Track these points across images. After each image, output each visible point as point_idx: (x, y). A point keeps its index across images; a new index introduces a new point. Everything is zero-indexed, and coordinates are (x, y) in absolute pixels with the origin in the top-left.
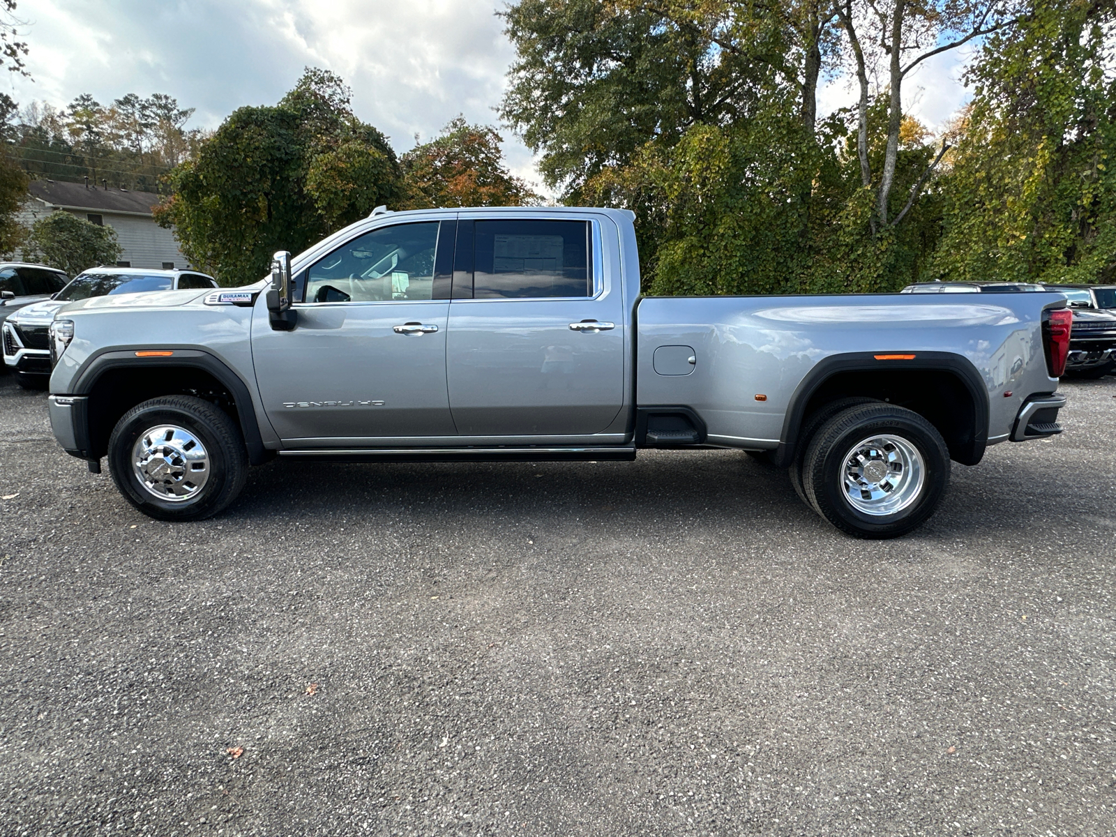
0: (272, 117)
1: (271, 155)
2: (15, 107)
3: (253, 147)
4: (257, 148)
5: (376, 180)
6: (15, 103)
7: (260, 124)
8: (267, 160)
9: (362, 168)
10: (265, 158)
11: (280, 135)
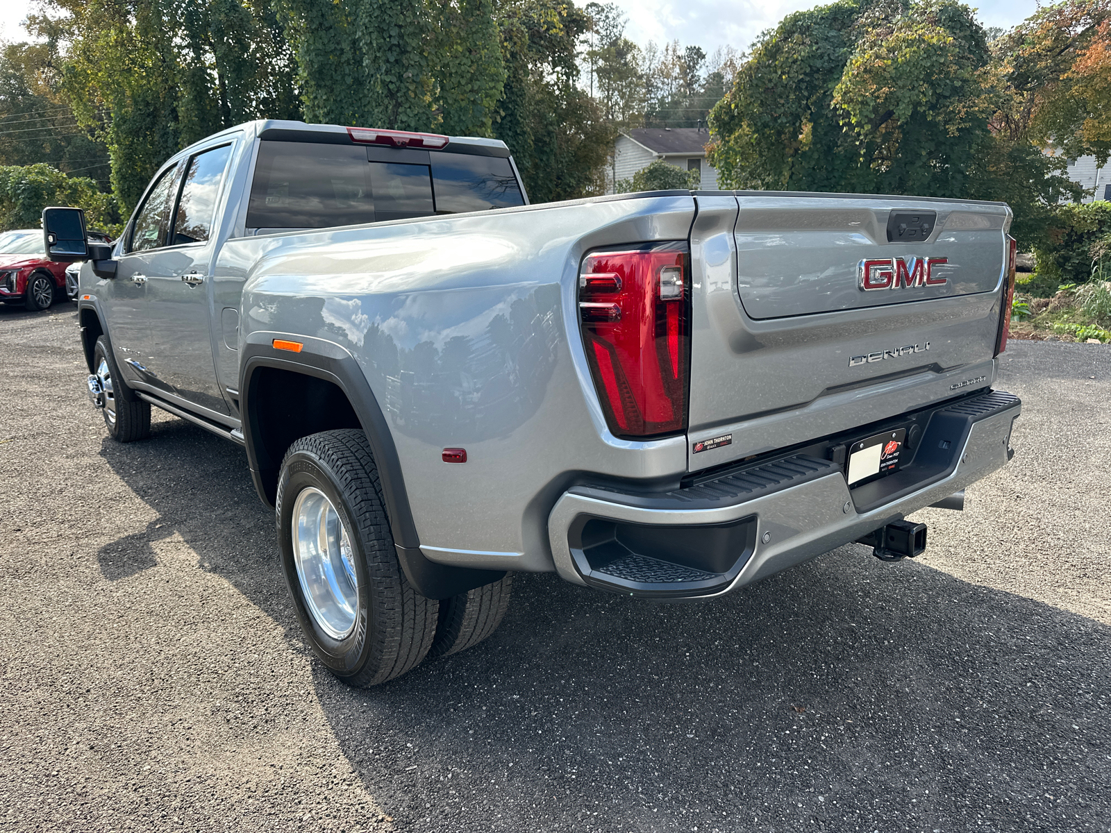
0: (822, 18)
1: (810, 66)
2: (704, 57)
3: (790, 60)
4: (795, 62)
5: (929, 75)
6: (704, 53)
7: (805, 30)
8: (805, 74)
9: (907, 63)
10: (803, 71)
11: (827, 39)
